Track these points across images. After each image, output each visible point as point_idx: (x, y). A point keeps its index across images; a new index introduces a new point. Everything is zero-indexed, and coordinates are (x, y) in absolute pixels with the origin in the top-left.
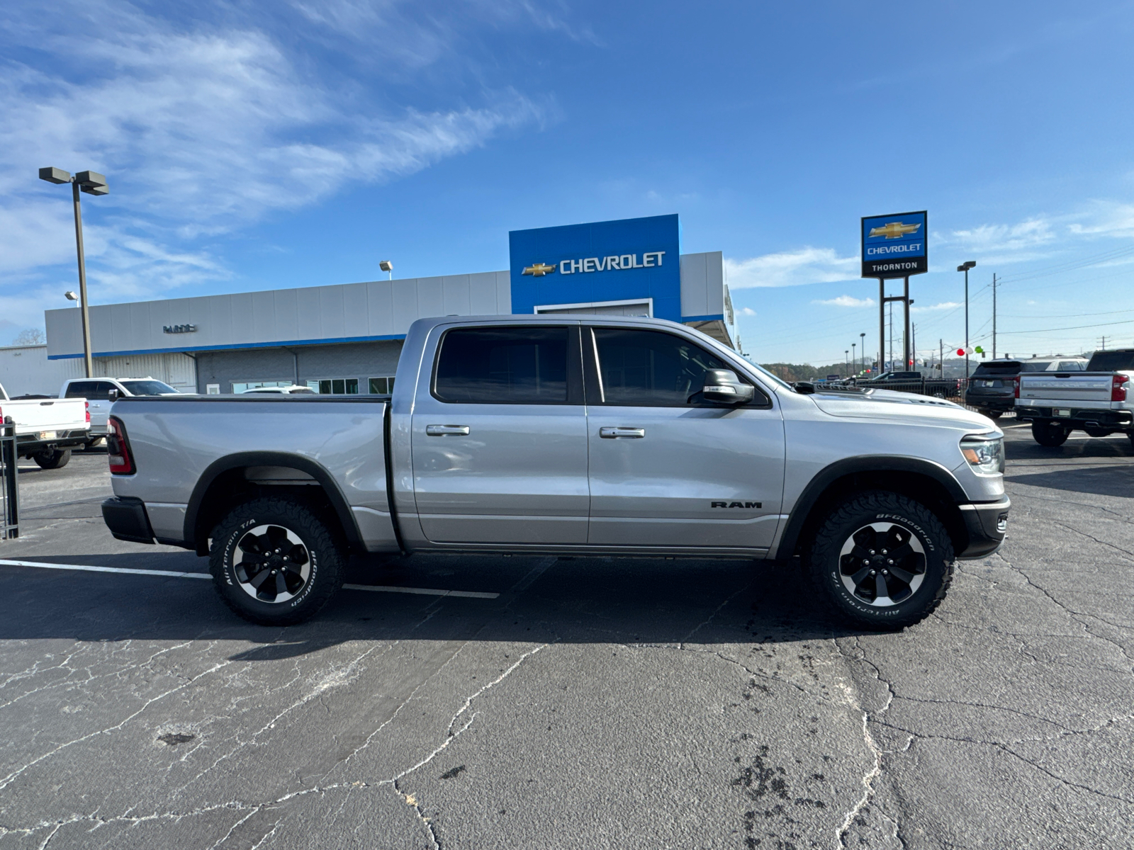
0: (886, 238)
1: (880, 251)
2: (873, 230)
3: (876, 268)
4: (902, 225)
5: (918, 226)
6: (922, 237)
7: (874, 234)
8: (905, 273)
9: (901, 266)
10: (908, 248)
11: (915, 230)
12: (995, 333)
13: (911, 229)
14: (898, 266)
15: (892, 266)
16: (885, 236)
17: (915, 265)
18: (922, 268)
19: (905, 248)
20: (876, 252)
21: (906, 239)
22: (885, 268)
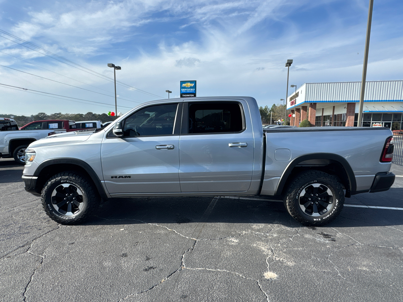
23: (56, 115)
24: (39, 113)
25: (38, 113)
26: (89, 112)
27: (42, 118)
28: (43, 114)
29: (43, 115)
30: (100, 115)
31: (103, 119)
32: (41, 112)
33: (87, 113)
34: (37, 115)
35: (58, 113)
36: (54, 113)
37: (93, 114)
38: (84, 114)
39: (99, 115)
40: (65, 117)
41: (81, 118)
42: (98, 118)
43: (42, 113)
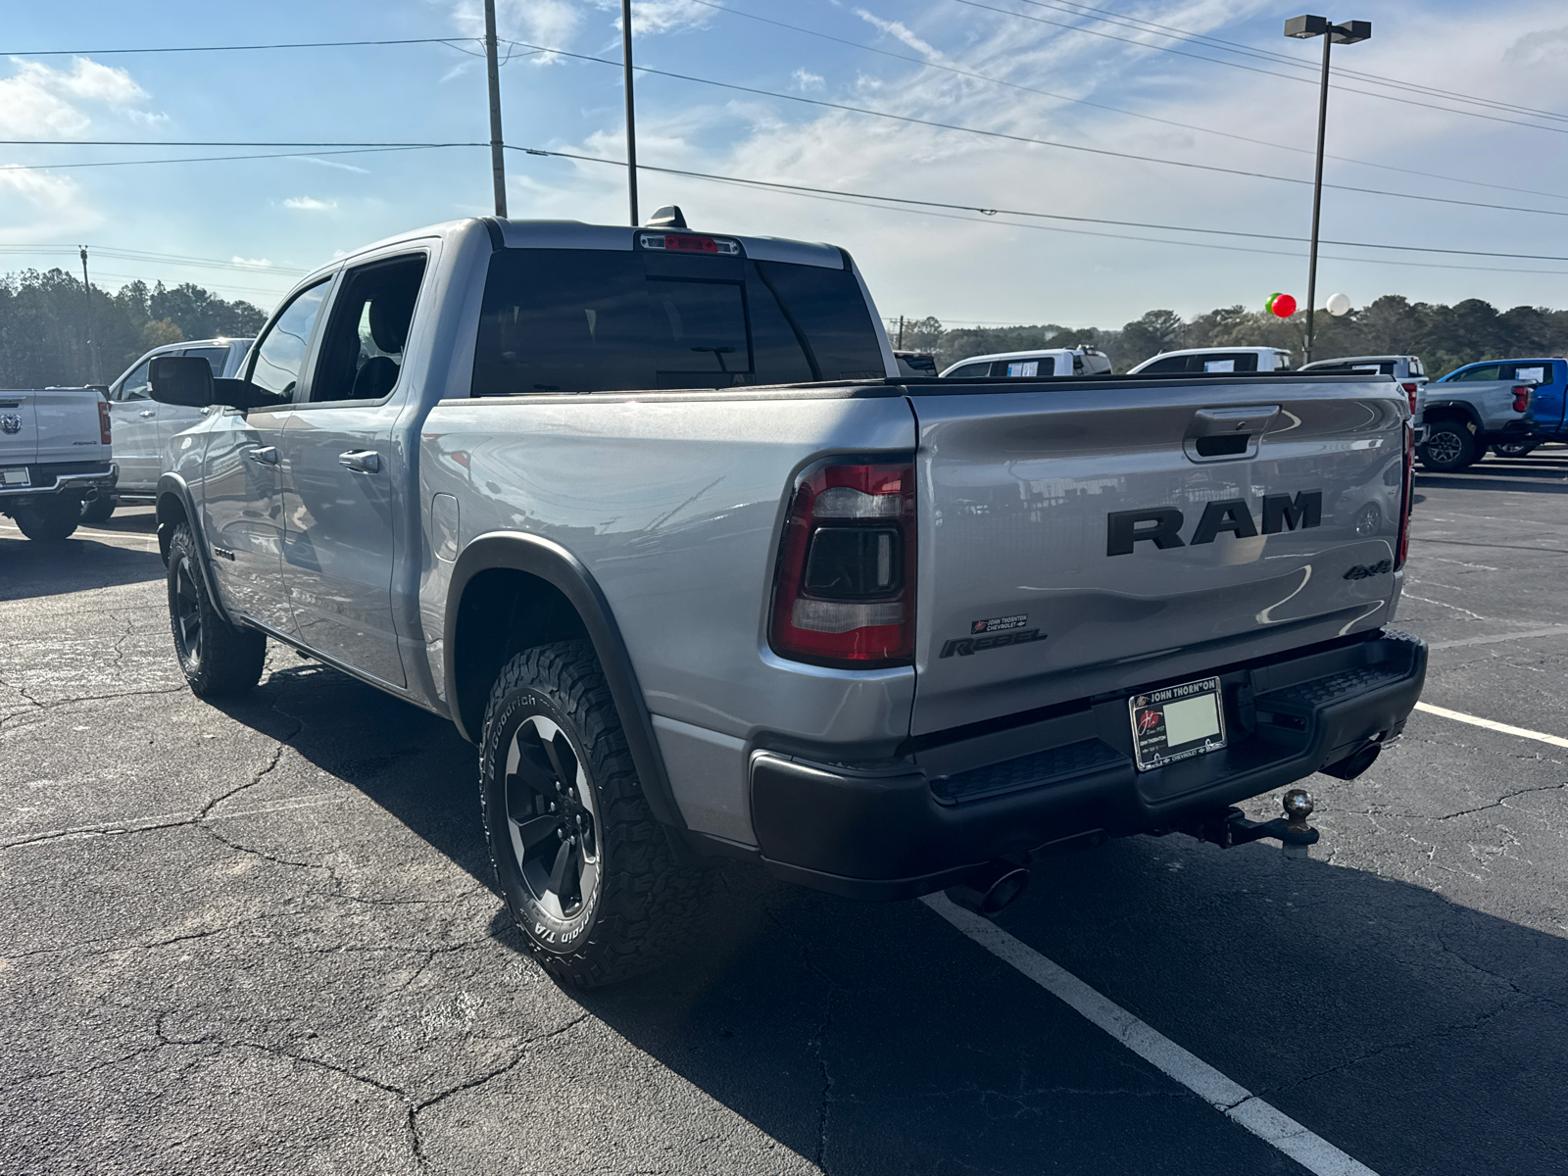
23: (1219, 318)
24: (1148, 314)
25: (1144, 314)
26: (1386, 297)
27: (1159, 334)
28: (1163, 318)
29: (1165, 322)
30: (1446, 308)
31: (1462, 332)
32: (1156, 309)
33: (1375, 304)
34: (1139, 323)
35: (1228, 307)
36: (1209, 312)
37: (1407, 305)
38: (1356, 310)
39: (1443, 310)
40: (1259, 328)
41: (1340, 330)
42: (1435, 326)
43: (1158, 314)
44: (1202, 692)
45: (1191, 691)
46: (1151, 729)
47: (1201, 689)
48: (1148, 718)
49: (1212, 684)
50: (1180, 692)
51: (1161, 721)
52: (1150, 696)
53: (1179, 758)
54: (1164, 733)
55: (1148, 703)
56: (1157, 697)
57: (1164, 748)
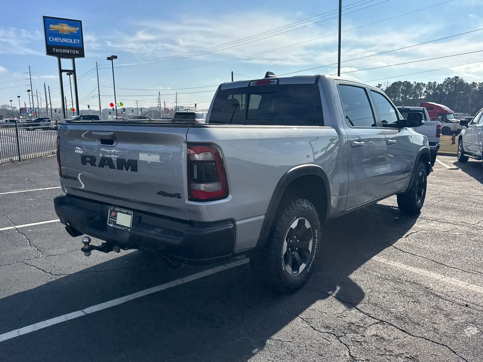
0: (60, 32)
1: (56, 39)
2: (51, 26)
3: (55, 50)
4: (68, 26)
5: (77, 29)
6: (80, 35)
7: (52, 28)
8: (72, 56)
9: (70, 51)
10: (73, 41)
11: (76, 31)
12: (99, 95)
13: (74, 30)
14: (68, 51)
15: (64, 51)
16: (59, 31)
17: (77, 52)
18: (81, 54)
19: (71, 41)
20: (54, 40)
21: (71, 36)
22: (61, 51)
44: (127, 213)
45: (125, 212)
46: (113, 217)
47: (128, 213)
48: (113, 214)
49: (130, 213)
50: (122, 211)
51: (116, 216)
52: (114, 208)
53: (117, 227)
54: (116, 219)
55: (114, 209)
56: (116, 209)
57: (115, 223)
